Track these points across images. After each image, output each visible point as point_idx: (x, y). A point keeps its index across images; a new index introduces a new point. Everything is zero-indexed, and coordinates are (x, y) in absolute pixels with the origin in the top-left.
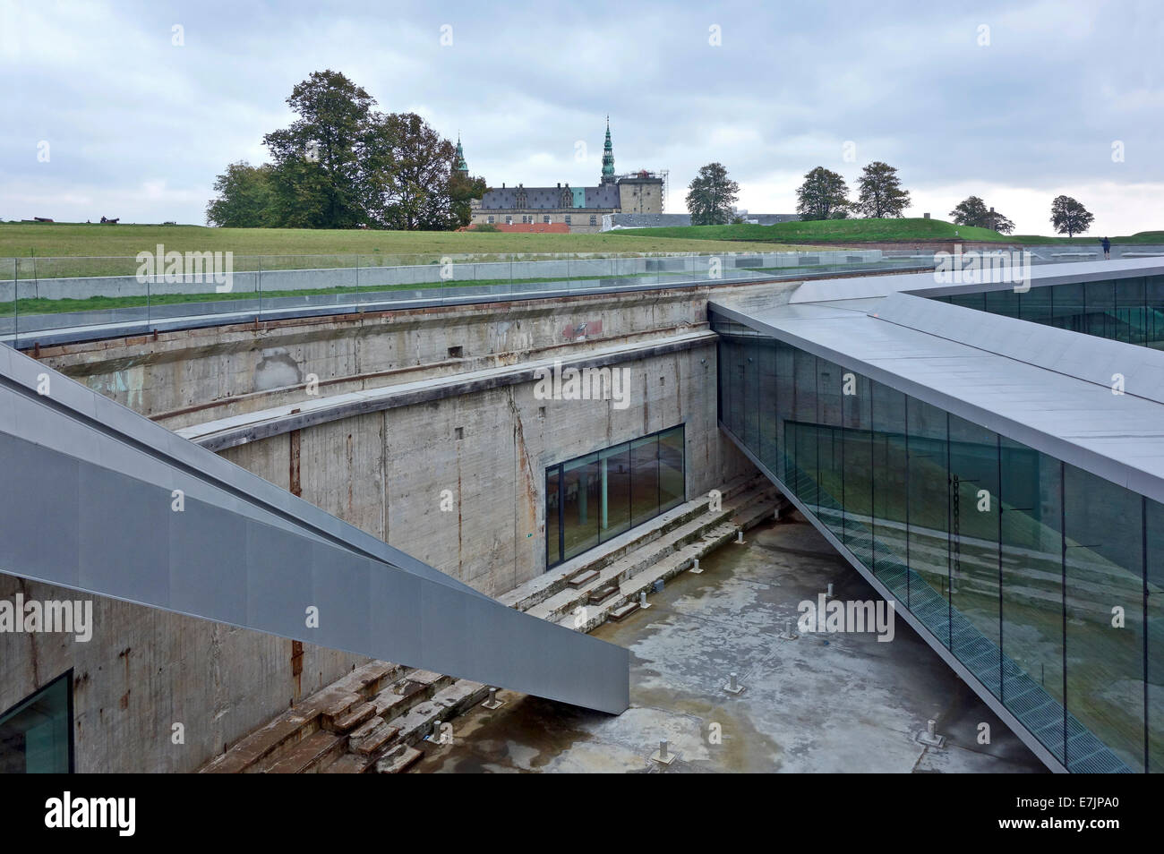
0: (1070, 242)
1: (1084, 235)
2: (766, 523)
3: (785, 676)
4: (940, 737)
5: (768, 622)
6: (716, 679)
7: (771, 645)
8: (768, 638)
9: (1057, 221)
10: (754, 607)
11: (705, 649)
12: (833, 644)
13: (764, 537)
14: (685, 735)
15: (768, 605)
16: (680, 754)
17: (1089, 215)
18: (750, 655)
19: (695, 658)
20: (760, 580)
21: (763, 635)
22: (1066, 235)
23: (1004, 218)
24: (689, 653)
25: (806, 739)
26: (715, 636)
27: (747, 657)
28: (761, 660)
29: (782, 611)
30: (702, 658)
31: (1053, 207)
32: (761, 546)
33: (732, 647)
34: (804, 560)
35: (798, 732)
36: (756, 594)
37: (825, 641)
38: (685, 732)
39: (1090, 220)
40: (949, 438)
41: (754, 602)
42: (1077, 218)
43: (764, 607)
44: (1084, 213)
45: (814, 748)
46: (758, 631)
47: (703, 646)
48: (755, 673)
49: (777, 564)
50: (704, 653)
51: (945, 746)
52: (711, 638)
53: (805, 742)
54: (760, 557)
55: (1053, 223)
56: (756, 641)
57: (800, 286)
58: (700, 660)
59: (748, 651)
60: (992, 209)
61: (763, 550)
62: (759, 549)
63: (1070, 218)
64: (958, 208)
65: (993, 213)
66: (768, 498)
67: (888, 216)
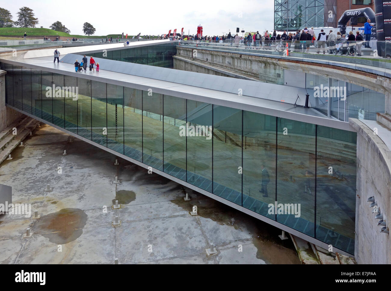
0: (89, 37)
1: (93, 35)
2: (28, 138)
3: (64, 180)
4: (119, 181)
5: (48, 167)
6: (40, 189)
7: (53, 173)
8: (52, 172)
9: (85, 30)
10: (41, 164)
11: (30, 181)
12: (74, 167)
13: (29, 142)
14: (39, 208)
15: (45, 162)
16: (42, 214)
17: (94, 29)
18: (48, 178)
19: (28, 185)
20: (37, 156)
21: (49, 171)
22: (87, 35)
23: (67, 29)
24: (24, 184)
25: (81, 194)
26: (31, 177)
27: (47, 179)
28: (53, 179)
29: (51, 162)
30: (30, 184)
31: (84, 26)
32: (30, 145)
33: (40, 178)
34: (49, 146)
35: (78, 194)
36: (38, 160)
37: (71, 167)
38: (39, 207)
39: (95, 30)
40: (107, 97)
41: (39, 163)
42: (91, 30)
43: (44, 163)
44: (93, 28)
45: (85, 196)
46: (46, 171)
47: (29, 181)
48: (53, 183)
49: (40, 149)
50: (30, 183)
51: (121, 182)
52: (30, 178)
53: (81, 195)
54: (33, 149)
55: (83, 31)
56: (48, 174)
57: (27, 52)
58: (30, 185)
59: (46, 177)
60: (64, 26)
61: (32, 146)
62: (30, 146)
63: (89, 29)
64: (53, 25)
65: (64, 27)
66: (25, 129)
67: (30, 27)
